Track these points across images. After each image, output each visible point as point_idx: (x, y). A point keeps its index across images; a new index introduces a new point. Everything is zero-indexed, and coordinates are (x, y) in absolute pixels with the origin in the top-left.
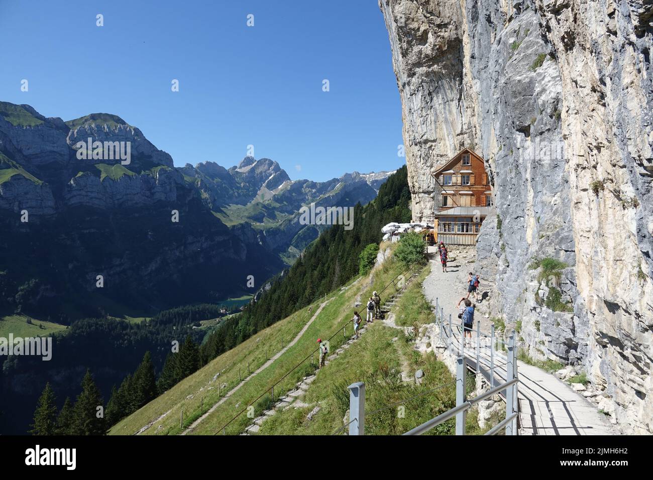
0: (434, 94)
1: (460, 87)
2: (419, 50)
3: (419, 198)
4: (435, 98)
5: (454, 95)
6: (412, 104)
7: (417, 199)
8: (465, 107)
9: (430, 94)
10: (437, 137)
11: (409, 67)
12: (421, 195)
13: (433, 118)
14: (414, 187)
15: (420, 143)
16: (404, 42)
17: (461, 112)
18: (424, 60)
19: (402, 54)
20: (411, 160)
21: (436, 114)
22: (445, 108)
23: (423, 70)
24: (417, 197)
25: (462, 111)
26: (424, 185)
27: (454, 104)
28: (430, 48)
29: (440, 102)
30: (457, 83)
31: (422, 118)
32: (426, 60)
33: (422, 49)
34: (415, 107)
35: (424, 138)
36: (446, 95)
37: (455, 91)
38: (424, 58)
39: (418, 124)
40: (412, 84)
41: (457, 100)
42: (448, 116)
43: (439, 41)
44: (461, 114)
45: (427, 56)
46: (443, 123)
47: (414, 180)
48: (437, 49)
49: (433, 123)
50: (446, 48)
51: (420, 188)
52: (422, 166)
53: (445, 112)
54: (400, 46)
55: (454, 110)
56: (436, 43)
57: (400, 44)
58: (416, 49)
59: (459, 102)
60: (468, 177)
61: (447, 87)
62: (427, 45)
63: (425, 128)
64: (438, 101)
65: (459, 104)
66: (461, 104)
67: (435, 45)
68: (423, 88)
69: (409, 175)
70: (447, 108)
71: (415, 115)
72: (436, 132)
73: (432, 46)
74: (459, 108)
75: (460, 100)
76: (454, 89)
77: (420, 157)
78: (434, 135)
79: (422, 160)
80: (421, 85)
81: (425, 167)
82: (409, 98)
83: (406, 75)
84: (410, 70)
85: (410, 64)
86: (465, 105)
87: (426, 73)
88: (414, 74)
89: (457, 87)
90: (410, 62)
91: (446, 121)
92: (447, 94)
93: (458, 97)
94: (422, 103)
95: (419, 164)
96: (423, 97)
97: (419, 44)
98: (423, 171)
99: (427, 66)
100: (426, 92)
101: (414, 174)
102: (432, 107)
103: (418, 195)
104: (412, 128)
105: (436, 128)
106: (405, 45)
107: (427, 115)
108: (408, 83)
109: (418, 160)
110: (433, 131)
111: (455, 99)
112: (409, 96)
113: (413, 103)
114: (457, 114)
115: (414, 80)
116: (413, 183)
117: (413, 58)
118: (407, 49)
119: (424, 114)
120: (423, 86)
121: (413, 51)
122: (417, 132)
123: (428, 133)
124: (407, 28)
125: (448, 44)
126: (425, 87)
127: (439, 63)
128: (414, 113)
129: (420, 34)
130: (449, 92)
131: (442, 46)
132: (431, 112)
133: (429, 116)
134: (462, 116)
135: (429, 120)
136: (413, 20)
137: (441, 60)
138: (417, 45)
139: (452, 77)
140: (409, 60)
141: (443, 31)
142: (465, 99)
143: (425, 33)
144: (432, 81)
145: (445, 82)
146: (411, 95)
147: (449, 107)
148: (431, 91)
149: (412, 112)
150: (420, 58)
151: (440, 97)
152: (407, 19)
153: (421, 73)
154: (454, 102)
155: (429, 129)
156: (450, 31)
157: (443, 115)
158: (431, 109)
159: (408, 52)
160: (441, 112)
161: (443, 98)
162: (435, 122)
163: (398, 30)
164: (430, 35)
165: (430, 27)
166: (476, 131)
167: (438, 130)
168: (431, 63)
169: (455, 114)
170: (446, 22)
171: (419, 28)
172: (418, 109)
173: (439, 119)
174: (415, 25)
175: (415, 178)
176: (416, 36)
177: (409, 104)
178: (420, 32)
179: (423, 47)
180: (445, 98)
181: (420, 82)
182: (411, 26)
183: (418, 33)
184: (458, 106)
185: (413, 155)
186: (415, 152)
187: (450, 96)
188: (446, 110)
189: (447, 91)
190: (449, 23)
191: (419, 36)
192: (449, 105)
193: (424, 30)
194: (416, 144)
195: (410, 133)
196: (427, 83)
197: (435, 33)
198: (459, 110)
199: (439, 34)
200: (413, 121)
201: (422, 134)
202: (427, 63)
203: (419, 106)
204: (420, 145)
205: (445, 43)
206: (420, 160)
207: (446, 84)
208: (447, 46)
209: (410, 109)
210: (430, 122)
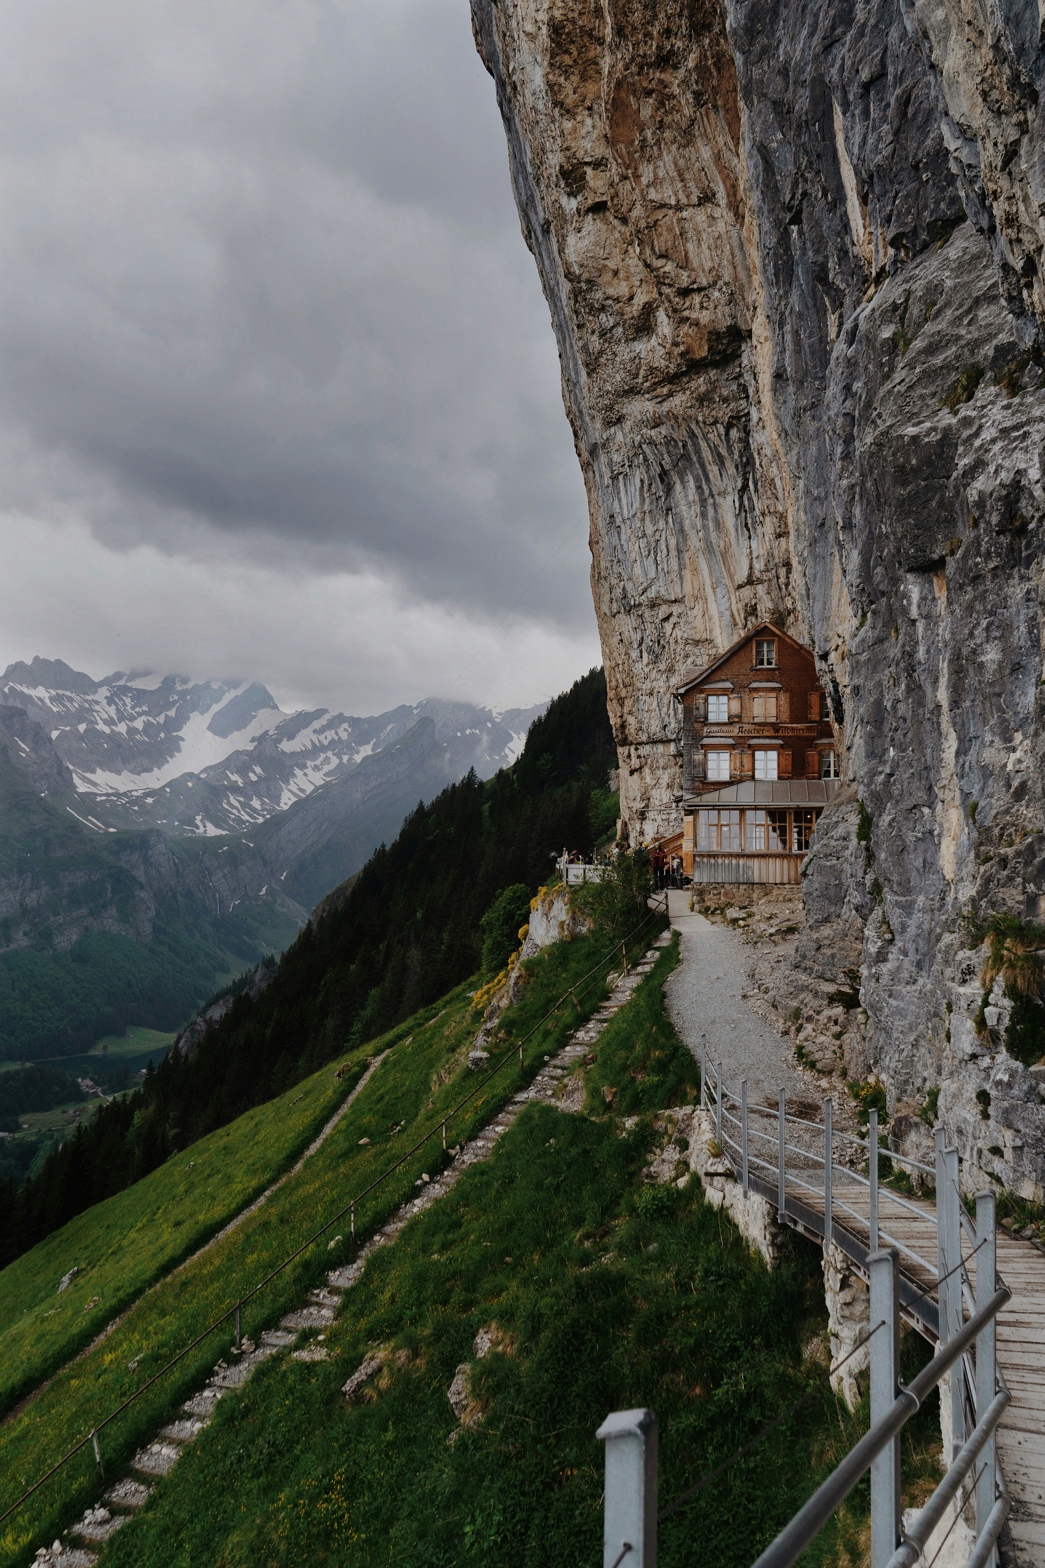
0: (676, 478)
1: (744, 459)
2: (633, 355)
3: (639, 757)
4: (678, 487)
5: (731, 478)
6: (616, 502)
8: (758, 512)
9: (664, 475)
10: (686, 590)
11: (607, 402)
12: (643, 750)
13: (673, 542)
14: (624, 727)
15: (639, 606)
16: (593, 332)
17: (746, 525)
18: (647, 384)
19: (588, 364)
20: (616, 654)
21: (682, 530)
22: (704, 515)
24: (633, 754)
25: (749, 521)
26: (652, 721)
27: (728, 505)
28: (661, 351)
29: (691, 498)
30: (737, 447)
31: (645, 540)
32: (653, 384)
33: (640, 352)
34: (625, 512)
35: (651, 594)
36: (708, 480)
37: (732, 470)
38: (646, 378)
39: (633, 557)
40: (616, 448)
41: (736, 492)
42: (713, 535)
43: (687, 335)
44: (748, 530)
45: (652, 370)
46: (700, 554)
47: (626, 710)
48: (682, 354)
49: (674, 553)
50: (704, 352)
51: (639, 730)
52: (646, 670)
53: (705, 527)
54: (580, 343)
55: (730, 521)
56: (680, 339)
57: (581, 338)
58: (624, 352)
59: (741, 498)
61: (707, 454)
62: (654, 341)
63: (654, 567)
64: (685, 495)
65: (742, 504)
66: (746, 503)
67: (676, 344)
68: (646, 460)
69: (611, 694)
70: (711, 513)
71: (625, 531)
72: (681, 578)
73: (668, 345)
74: (743, 514)
75: (744, 491)
76: (728, 464)
77: (641, 646)
78: (677, 588)
79: (645, 654)
80: (638, 452)
81: (654, 674)
82: (608, 487)
83: (600, 425)
84: (610, 408)
85: (608, 392)
86: (758, 505)
87: (654, 418)
88: (620, 420)
89: (736, 457)
90: (609, 387)
91: (709, 548)
92: (711, 475)
93: (739, 484)
94: (642, 498)
95: (638, 665)
96: (646, 483)
97: (634, 339)
99: (658, 397)
100: (656, 470)
101: (623, 694)
102: (669, 509)
103: (636, 750)
104: (616, 571)
105: (682, 566)
106: (595, 343)
107: (658, 530)
108: (604, 445)
109: (635, 654)
110: (674, 576)
111: (730, 490)
112: (607, 480)
113: (620, 500)
114: (737, 530)
115: (619, 436)
116: (622, 717)
117: (616, 377)
118: (601, 353)
119: (650, 530)
120: (644, 453)
121: (618, 359)
122: (630, 579)
123: (661, 582)
124: (599, 295)
125: (709, 340)
126: (651, 457)
127: (688, 392)
128: (622, 526)
129: (636, 314)
130: (713, 470)
131: (696, 346)
132: (667, 523)
133: (663, 537)
134: (750, 538)
135: (663, 547)
136: (616, 273)
137: (693, 385)
138: (626, 341)
139: (722, 430)
140: (605, 381)
141: (697, 306)
142: (756, 490)
143: (649, 310)
144: (669, 441)
145: (703, 444)
146: (614, 478)
147: (716, 511)
148: (667, 467)
149: (618, 524)
150: (636, 376)
151: (692, 484)
152: (601, 271)
153: (639, 417)
154: (729, 499)
155: (663, 569)
156: (716, 307)
157: (700, 534)
158: (667, 514)
159: (602, 360)
160: (694, 526)
161: (699, 488)
162: (679, 552)
163: (576, 301)
164: (661, 316)
165: (661, 294)
166: (788, 578)
167: (687, 574)
168: (665, 390)
169: (732, 531)
170: (705, 283)
171: (631, 298)
172: (633, 516)
173: (689, 543)
174: (621, 289)
175: (628, 703)
176: (626, 317)
177: (609, 503)
178: (635, 308)
179: (641, 347)
180: (705, 487)
181: (636, 443)
182: (611, 291)
183: (628, 309)
184: (740, 510)
185: (621, 640)
186: (626, 634)
187: (718, 483)
188: (707, 520)
189: (709, 468)
190: (712, 286)
191: (632, 318)
192: (715, 506)
193: (646, 303)
194: (629, 612)
195: (613, 580)
196: (656, 445)
197: (676, 311)
198: (744, 519)
199: (686, 313)
200: (618, 547)
201: (645, 584)
202: (655, 389)
203: (634, 508)
204: (640, 612)
205: (701, 339)
206: (641, 653)
207: (708, 449)
208: (706, 348)
209: (612, 516)
210: (665, 552)
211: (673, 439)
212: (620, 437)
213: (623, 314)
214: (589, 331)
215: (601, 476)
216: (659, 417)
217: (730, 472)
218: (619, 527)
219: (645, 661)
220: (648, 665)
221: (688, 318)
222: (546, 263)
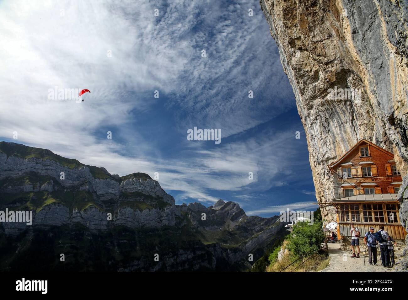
0: (330, 120)
1: (352, 110)
2: (313, 86)
3: (327, 210)
4: (331, 123)
5: (348, 117)
7: (325, 213)
8: (358, 126)
9: (326, 120)
10: (337, 154)
11: (308, 102)
12: (328, 208)
13: (331, 140)
14: (321, 201)
15: (322, 161)
17: (355, 131)
18: (318, 94)
19: (301, 93)
20: (317, 178)
21: (334, 136)
22: (340, 130)
23: (317, 101)
24: (325, 210)
25: (356, 129)
26: (330, 198)
27: (348, 126)
28: (321, 83)
29: (336, 126)
30: (348, 107)
31: (322, 140)
32: (321, 93)
33: (315, 85)
34: (316, 133)
35: (326, 156)
36: (340, 119)
37: (348, 114)
38: (318, 92)
39: (319, 146)
40: (311, 115)
41: (350, 121)
42: (344, 135)
43: (328, 76)
44: (356, 132)
45: (320, 89)
46: (340, 142)
47: (321, 196)
48: (328, 82)
49: (332, 143)
50: (334, 80)
51: (326, 201)
52: (327, 181)
53: (341, 133)
54: (298, 87)
55: (349, 130)
56: (326, 78)
57: (298, 86)
58: (311, 86)
59: (352, 123)
60: (369, 169)
61: (340, 111)
62: (319, 81)
63: (326, 148)
64: (334, 125)
65: (352, 125)
66: (354, 124)
67: (325, 79)
68: (320, 117)
69: (316, 191)
70: (343, 129)
71: (316, 139)
72: (335, 150)
73: (323, 80)
74: (353, 127)
75: (353, 120)
76: (346, 112)
77: (324, 174)
78: (334, 153)
79: (326, 177)
80: (318, 115)
81: (329, 183)
82: (310, 127)
83: (306, 110)
84: (309, 104)
85: (308, 99)
86: (358, 123)
87: (322, 103)
88: (312, 107)
89: (349, 110)
90: (307, 98)
91: (343, 140)
92: (341, 117)
93: (351, 118)
94: (321, 128)
95: (324, 181)
96: (321, 124)
97: (313, 82)
98: (327, 186)
99: (322, 97)
100: (324, 119)
101: (320, 190)
102: (329, 130)
103: (325, 208)
104: (315, 151)
105: (335, 147)
106: (302, 86)
107: (326, 137)
108: (308, 115)
109: (322, 177)
110: (333, 150)
111: (348, 121)
112: (310, 125)
113: (314, 130)
114: (352, 132)
115: (312, 111)
116: (320, 198)
117: (309, 94)
118: (304, 88)
119: (323, 137)
120: (320, 115)
121: (309, 89)
122: (319, 153)
123: (329, 152)
124: (302, 72)
125: (335, 76)
126: (322, 116)
128: (315, 138)
129: (313, 74)
130: (342, 116)
131: (332, 78)
132: (329, 134)
133: (328, 138)
134: (356, 134)
135: (328, 142)
136: (306, 65)
138: (311, 83)
139: (343, 103)
140: (306, 96)
141: (331, 67)
142: (357, 119)
143: (317, 72)
144: (327, 109)
145: (337, 108)
146: (312, 124)
147: (344, 128)
148: (327, 118)
149: (314, 137)
150: (315, 92)
151: (336, 121)
152: (302, 65)
153: (317, 104)
154: (348, 123)
155: (329, 148)
156: (336, 65)
157: (340, 136)
158: (329, 132)
159: (305, 90)
160: (337, 134)
161: (338, 122)
162: (334, 142)
163: (296, 76)
164: (321, 73)
165: (319, 66)
167: (337, 149)
168: (324, 95)
169: (350, 133)
170: (332, 59)
171: (311, 70)
172: (318, 134)
173: (336, 139)
174: (308, 68)
175: (322, 193)
177: (311, 132)
178: (313, 73)
179: (316, 83)
180: (340, 121)
181: (317, 112)
182: (305, 70)
183: (311, 74)
184: (352, 126)
185: (318, 174)
186: (320, 171)
187: (344, 119)
188: (342, 131)
189: (340, 115)
190: (334, 60)
191: (312, 76)
192: (344, 127)
193: (316, 70)
194: (320, 164)
195: (314, 155)
196: (323, 111)
197: (324, 70)
198: (353, 129)
199: (328, 69)
200: (315, 144)
201: (324, 154)
202: (321, 95)
203: (318, 131)
204: (323, 163)
205: (333, 76)
206: (325, 176)
207: (339, 109)
208: (335, 78)
209: (312, 136)
210: (329, 143)
213: (309, 76)
214: (300, 83)
215: (308, 125)
216: (323, 103)
217: (347, 115)
218: (314, 138)
219: (326, 178)
220: (327, 180)
221: (328, 71)
222: (289, 73)
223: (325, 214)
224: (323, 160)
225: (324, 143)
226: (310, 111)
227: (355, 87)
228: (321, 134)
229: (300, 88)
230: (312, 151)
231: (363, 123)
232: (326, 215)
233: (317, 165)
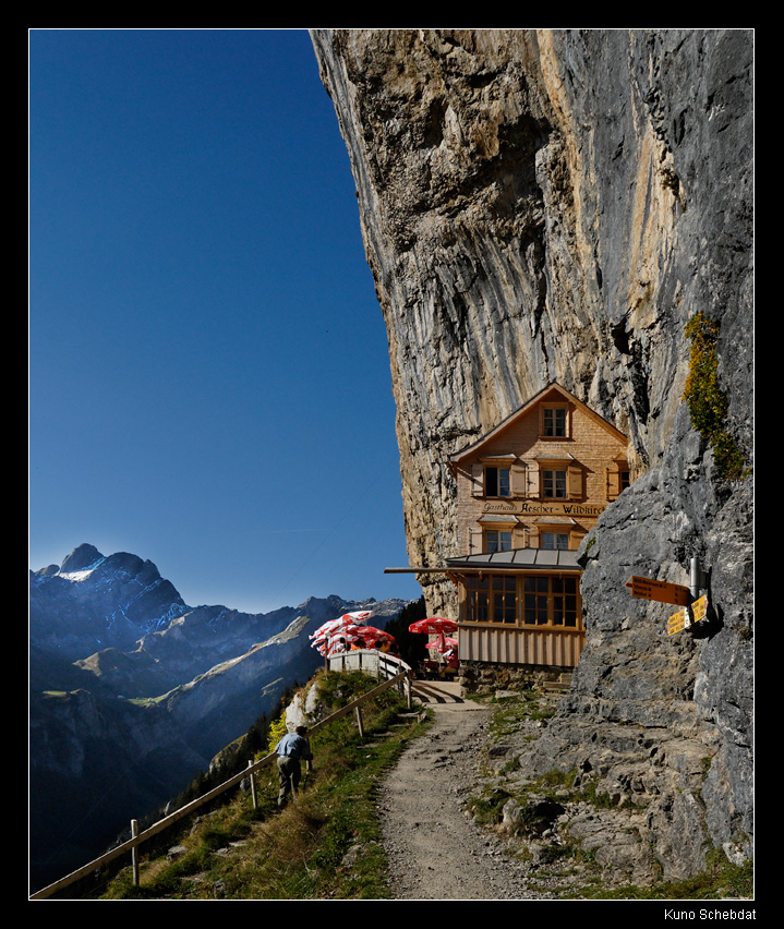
0: (470, 301)
1: (540, 275)
2: (421, 163)
3: (441, 594)
4: (472, 312)
5: (525, 298)
6: (411, 331)
7: (437, 598)
8: (555, 333)
9: (458, 299)
10: (482, 421)
11: (398, 222)
12: (444, 587)
13: (468, 369)
15: (436, 438)
16: (381, 141)
17: (543, 347)
18: (438, 196)
19: (378, 180)
20: (416, 492)
21: (477, 358)
22: (499, 339)
23: (431, 224)
24: (435, 591)
25: (546, 343)
27: (524, 328)
28: (451, 155)
29: (486, 322)
30: (531, 262)
31: (440, 368)
32: (444, 195)
33: (429, 160)
34: (421, 341)
35: (448, 423)
36: (502, 300)
37: (527, 289)
38: (436, 189)
39: (429, 388)
40: (409, 273)
41: (532, 313)
42: (509, 360)
43: (476, 131)
44: (545, 352)
45: (443, 178)
46: (496, 381)
47: (427, 548)
48: (472, 156)
49: (468, 381)
50: (495, 152)
52: (445, 504)
53: (500, 352)
54: (369, 157)
55: (525, 343)
56: (469, 137)
57: (369, 150)
58: (413, 160)
59: (538, 319)
60: (562, 475)
61: (502, 274)
62: (443, 146)
63: (449, 396)
64: (480, 319)
65: (538, 326)
66: (543, 325)
67: (465, 143)
68: (439, 283)
70: (507, 337)
71: (422, 361)
72: (477, 406)
73: (458, 146)
74: (540, 336)
75: (539, 312)
76: (524, 282)
77: (439, 481)
78: (473, 417)
79: (444, 489)
80: (431, 275)
82: (403, 315)
83: (391, 250)
84: (401, 229)
85: (399, 210)
86: (556, 324)
87: (445, 235)
88: (413, 240)
89: (531, 274)
90: (399, 204)
91: (504, 374)
92: (505, 295)
93: (535, 304)
94: (436, 324)
95: (438, 501)
96: (440, 309)
97: (423, 146)
99: (448, 210)
100: (449, 294)
101: (425, 531)
102: (464, 336)
103: (437, 587)
104: (413, 402)
105: (478, 395)
106: (384, 153)
107: (452, 358)
108: (397, 271)
110: (470, 404)
111: (525, 311)
113: (415, 330)
114: (533, 352)
116: (423, 555)
117: (406, 191)
118: (390, 164)
120: (437, 277)
121: (406, 170)
122: (426, 411)
123: (457, 411)
124: (384, 95)
125: (500, 136)
126: (444, 280)
127: (480, 201)
128: (418, 356)
129: (423, 114)
130: (508, 289)
131: (486, 144)
132: (462, 350)
133: (458, 364)
135: (459, 375)
136: (401, 69)
137: (485, 192)
138: (414, 148)
139: (516, 242)
140: (396, 198)
141: (487, 97)
142: (553, 308)
143: (437, 109)
144: (463, 261)
145: (497, 261)
146: (409, 306)
147: (511, 335)
148: (461, 290)
149: (413, 354)
150: (426, 188)
151: (487, 307)
152: (386, 67)
153: (431, 235)
154: (525, 320)
155: (459, 398)
156: (506, 95)
157: (496, 359)
158: (463, 342)
159: (392, 174)
160: (488, 352)
161: (494, 310)
162: (476, 380)
163: (363, 108)
164: (450, 115)
165: (448, 86)
166: (586, 393)
167: (483, 402)
168: (457, 203)
169: (528, 354)
170: (494, 67)
171: (419, 95)
172: (428, 344)
173: (484, 370)
174: (407, 87)
175: (429, 539)
176: (413, 119)
177: (405, 334)
178: (422, 107)
179: (431, 153)
180: (500, 309)
181: (429, 265)
182: (396, 90)
183: (415, 109)
184: (536, 332)
185: (421, 478)
186: (426, 469)
187: (512, 304)
188: (503, 345)
189: (503, 288)
190: (501, 70)
191: (420, 120)
192: (512, 330)
193: (434, 101)
194: (427, 446)
195: (411, 415)
196: (449, 265)
197: (464, 105)
198: (540, 341)
199: (475, 106)
200: (415, 379)
201: (441, 415)
202: (446, 201)
203: (429, 336)
204: (437, 445)
205: (491, 135)
206: (440, 487)
207: (502, 266)
208: (497, 146)
209: (408, 348)
210: (460, 380)
211: (466, 258)
212: (412, 259)
213: (410, 116)
214: (377, 141)
215: (397, 307)
216: (451, 233)
217: (526, 291)
218: (414, 358)
219: (444, 495)
220: (447, 499)
221: (477, 111)
222: (339, 91)
223: (436, 605)
224: (437, 436)
225: (445, 380)
226: (405, 254)
227: (558, 193)
228: (437, 347)
229: (374, 160)
230: (406, 400)
231: (569, 327)
232: (439, 608)
233: (418, 448)
